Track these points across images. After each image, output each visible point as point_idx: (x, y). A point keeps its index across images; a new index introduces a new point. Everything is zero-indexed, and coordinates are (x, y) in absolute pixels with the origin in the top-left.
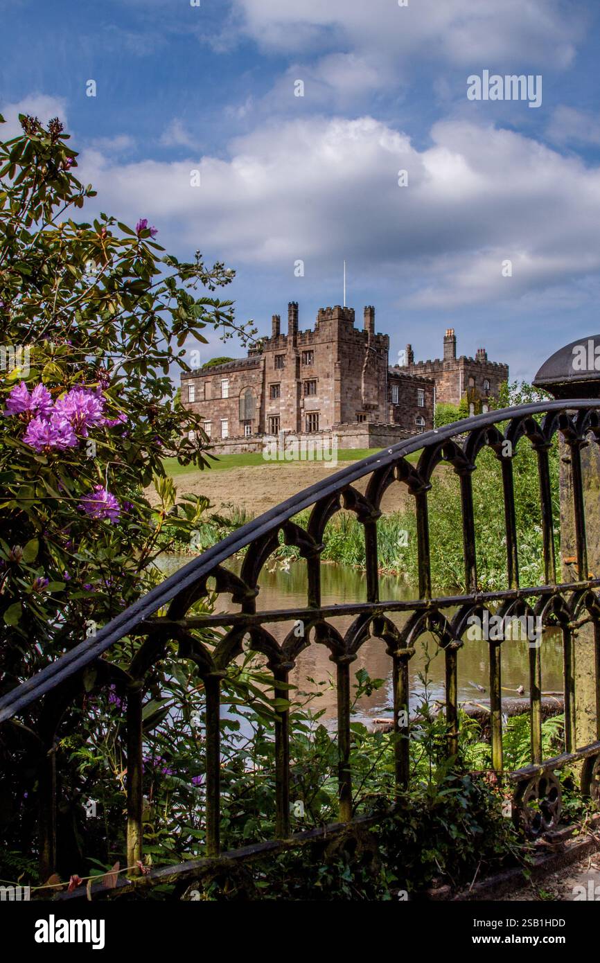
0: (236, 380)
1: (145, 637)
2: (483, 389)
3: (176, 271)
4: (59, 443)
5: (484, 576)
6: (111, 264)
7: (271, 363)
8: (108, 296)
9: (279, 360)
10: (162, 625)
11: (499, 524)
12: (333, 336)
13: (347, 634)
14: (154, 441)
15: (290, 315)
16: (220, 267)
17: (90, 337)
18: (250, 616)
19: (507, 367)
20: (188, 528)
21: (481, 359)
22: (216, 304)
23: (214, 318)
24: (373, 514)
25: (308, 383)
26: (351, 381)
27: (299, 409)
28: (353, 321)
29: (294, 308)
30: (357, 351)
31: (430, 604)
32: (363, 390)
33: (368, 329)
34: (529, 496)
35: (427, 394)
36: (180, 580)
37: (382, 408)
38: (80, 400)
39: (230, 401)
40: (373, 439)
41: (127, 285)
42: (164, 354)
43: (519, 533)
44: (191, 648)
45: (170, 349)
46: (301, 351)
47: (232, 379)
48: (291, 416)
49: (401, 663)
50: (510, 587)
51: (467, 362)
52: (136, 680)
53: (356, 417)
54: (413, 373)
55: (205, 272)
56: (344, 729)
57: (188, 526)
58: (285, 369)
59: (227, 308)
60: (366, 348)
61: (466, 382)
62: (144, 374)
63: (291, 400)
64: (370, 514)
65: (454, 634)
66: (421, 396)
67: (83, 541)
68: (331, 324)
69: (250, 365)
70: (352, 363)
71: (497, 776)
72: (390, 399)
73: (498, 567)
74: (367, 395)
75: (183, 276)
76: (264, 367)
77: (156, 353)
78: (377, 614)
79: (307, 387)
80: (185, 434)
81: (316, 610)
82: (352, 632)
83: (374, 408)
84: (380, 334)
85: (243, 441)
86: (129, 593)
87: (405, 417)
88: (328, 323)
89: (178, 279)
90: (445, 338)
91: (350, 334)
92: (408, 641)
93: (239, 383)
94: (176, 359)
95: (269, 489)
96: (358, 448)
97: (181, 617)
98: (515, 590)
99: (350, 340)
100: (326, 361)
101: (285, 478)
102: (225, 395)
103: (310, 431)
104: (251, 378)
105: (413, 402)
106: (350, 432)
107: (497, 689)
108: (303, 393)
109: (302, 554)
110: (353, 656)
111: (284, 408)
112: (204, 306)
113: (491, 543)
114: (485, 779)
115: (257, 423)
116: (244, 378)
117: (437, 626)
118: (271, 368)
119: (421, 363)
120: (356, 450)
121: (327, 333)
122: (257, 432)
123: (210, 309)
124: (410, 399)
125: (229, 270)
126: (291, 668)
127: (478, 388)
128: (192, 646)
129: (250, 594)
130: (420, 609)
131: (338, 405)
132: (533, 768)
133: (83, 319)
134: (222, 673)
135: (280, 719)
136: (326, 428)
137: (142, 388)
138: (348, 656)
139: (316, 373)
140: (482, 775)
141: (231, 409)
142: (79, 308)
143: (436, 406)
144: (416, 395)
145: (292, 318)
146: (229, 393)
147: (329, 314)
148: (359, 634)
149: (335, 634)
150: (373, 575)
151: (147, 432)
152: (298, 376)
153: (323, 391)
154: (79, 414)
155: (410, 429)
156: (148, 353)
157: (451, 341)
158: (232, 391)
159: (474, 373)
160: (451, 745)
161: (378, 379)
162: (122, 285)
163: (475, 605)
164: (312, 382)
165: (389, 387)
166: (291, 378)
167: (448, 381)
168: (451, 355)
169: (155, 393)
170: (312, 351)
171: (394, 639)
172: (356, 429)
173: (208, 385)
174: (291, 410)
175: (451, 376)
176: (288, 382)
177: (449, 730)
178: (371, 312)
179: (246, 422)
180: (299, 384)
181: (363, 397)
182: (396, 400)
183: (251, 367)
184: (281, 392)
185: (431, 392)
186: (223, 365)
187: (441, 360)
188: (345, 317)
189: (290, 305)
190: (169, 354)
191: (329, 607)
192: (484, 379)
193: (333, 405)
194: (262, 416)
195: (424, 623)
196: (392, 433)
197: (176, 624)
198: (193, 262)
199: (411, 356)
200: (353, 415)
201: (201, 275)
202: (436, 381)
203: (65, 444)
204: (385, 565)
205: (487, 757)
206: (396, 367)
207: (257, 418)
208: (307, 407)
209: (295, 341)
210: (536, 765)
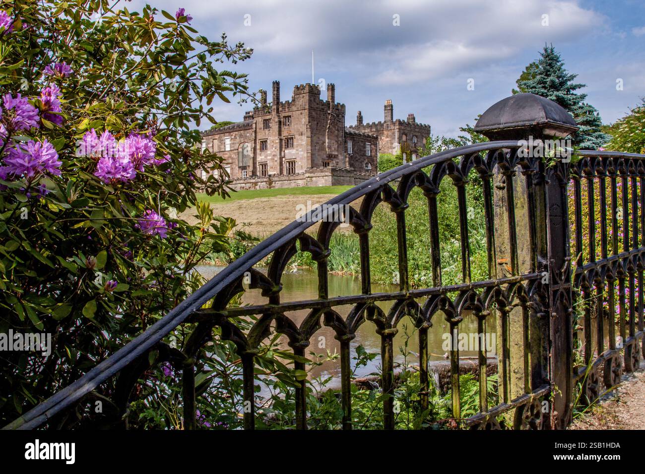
0: (235, 138)
1: (196, 324)
2: (413, 143)
3: (206, 48)
4: (123, 176)
5: (417, 275)
6: (156, 42)
7: (261, 125)
8: (154, 67)
9: (266, 123)
10: (209, 315)
11: (427, 238)
12: (305, 105)
13: (347, 319)
14: (188, 177)
15: (274, 90)
16: (241, 46)
17: (140, 98)
18: (276, 306)
19: (430, 127)
20: (223, 241)
21: (411, 121)
22: (234, 76)
23: (232, 87)
24: (366, 227)
25: (288, 139)
26: (319, 138)
27: (281, 158)
28: (319, 94)
29: (277, 85)
30: (322, 116)
31: (408, 295)
32: (327, 144)
33: (330, 100)
34: (447, 218)
35: (373, 146)
36: (222, 280)
37: (340, 157)
38: (138, 143)
39: (231, 153)
40: (335, 179)
41: (168, 58)
42: (196, 111)
43: (441, 245)
44: (230, 332)
45: (201, 107)
46: (282, 116)
47: (233, 137)
48: (276, 163)
49: (387, 339)
50: (464, 281)
51: (401, 123)
52: (189, 358)
53: (322, 163)
54: (362, 131)
55: (229, 49)
56: (347, 390)
57: (223, 239)
58: (271, 129)
59: (243, 79)
60: (329, 114)
61: (400, 138)
62: (181, 127)
63: (275, 152)
64: (363, 227)
65: (425, 317)
66: (368, 148)
67: (141, 252)
68: (303, 97)
69: (245, 127)
70: (319, 125)
71: (457, 422)
72: (346, 150)
73: (427, 269)
74: (330, 148)
75: (211, 52)
76: (256, 128)
77: (190, 110)
78: (370, 303)
79: (287, 142)
80: (211, 172)
81: (325, 301)
82: (351, 317)
83: (335, 157)
84: (339, 104)
85: (242, 181)
86: (178, 291)
87: (357, 163)
88: (301, 96)
89: (207, 54)
90: (385, 107)
91: (318, 104)
92: (392, 323)
93: (238, 140)
94: (206, 114)
95: (260, 215)
96: (324, 185)
97: (224, 308)
98: (468, 283)
99: (317, 108)
100: (300, 123)
101: (272, 208)
102: (228, 148)
103: (290, 173)
104: (246, 136)
105: (362, 152)
106: (318, 174)
107: (456, 357)
108: (284, 146)
109: (314, 258)
110: (353, 335)
111: (270, 157)
112: (226, 77)
113: (420, 252)
114: (448, 425)
115: (251, 169)
116: (241, 136)
117: (413, 311)
118: (260, 129)
119: (368, 124)
120: (322, 187)
121: (300, 103)
122: (251, 175)
123: (230, 80)
124: (361, 150)
125: (248, 48)
126: (307, 346)
127: (409, 142)
128: (232, 331)
129: (275, 289)
130: (400, 299)
131: (309, 155)
132: (482, 415)
133: (133, 85)
134: (255, 351)
135: (300, 385)
136: (300, 172)
137: (178, 138)
138: (349, 336)
139: (293, 132)
140: (446, 422)
141: (232, 159)
142: (131, 76)
143: (379, 155)
144: (365, 147)
145: (275, 92)
146: (231, 147)
147: (302, 90)
148: (356, 319)
149: (339, 319)
150: (366, 273)
151: (184, 170)
152: (280, 134)
153: (298, 145)
154: (138, 154)
155: (360, 172)
156: (185, 110)
157: (389, 108)
158: (233, 145)
159: (406, 131)
160: (424, 401)
161: (337, 136)
162: (164, 59)
163: (440, 295)
164: (290, 139)
165: (346, 142)
166: (275, 136)
167: (387, 137)
168: (389, 118)
169: (188, 142)
170: (290, 116)
171: (382, 322)
172: (322, 172)
173: (216, 142)
174: (276, 159)
175: (390, 133)
176: (273, 139)
177: (423, 389)
178: (332, 88)
179: (243, 168)
180: (281, 140)
181: (327, 149)
182: (350, 151)
183: (246, 128)
184: (268, 146)
185: (376, 145)
186: (226, 127)
187: (382, 122)
188: (314, 91)
189: (274, 83)
190: (201, 111)
191: (334, 298)
192: (413, 136)
193: (305, 155)
194: (254, 164)
195: (404, 309)
196: (349, 175)
197: (220, 314)
198: (220, 41)
199: (360, 119)
200: (320, 162)
201: (226, 52)
202: (379, 138)
203: (127, 177)
204: (345, 268)
205: (449, 408)
206: (350, 127)
207: (251, 165)
208: (287, 157)
209: (278, 109)
210: (484, 413)
